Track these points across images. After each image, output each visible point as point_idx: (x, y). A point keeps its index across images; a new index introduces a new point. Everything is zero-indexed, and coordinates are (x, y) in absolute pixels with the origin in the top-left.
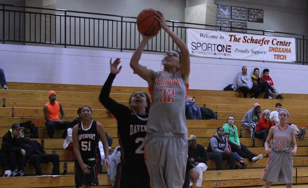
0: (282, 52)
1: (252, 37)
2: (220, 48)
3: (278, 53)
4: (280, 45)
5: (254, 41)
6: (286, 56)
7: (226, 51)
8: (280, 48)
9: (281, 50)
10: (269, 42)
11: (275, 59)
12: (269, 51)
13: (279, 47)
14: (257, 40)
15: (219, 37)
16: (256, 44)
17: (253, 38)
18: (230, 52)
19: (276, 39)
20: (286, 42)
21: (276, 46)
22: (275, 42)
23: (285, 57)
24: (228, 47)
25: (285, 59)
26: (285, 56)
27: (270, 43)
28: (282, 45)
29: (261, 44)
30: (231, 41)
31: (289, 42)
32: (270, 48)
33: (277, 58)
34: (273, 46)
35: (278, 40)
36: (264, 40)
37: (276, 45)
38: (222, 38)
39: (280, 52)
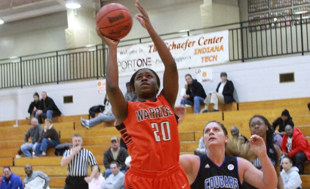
0: (212, 52)
1: (173, 43)
2: (140, 63)
3: (206, 55)
4: (209, 43)
5: (176, 46)
6: (217, 56)
7: (146, 64)
8: (208, 48)
9: (210, 50)
10: (194, 44)
11: (202, 62)
12: (196, 53)
13: (207, 46)
14: (180, 44)
15: (138, 51)
16: (178, 49)
17: (175, 43)
18: (151, 65)
19: (203, 38)
20: (216, 38)
21: (203, 46)
22: (202, 42)
23: (215, 58)
24: (148, 60)
25: (216, 60)
26: (215, 56)
27: (196, 44)
28: (211, 43)
29: (184, 48)
30: (150, 52)
31: (220, 37)
32: (195, 50)
33: (206, 61)
34: (200, 47)
35: (205, 39)
36: (188, 42)
37: (203, 44)
38: (141, 51)
39: (209, 52)
